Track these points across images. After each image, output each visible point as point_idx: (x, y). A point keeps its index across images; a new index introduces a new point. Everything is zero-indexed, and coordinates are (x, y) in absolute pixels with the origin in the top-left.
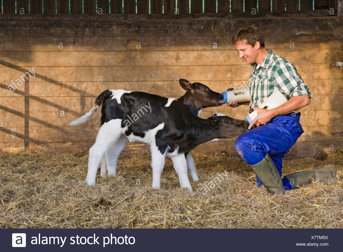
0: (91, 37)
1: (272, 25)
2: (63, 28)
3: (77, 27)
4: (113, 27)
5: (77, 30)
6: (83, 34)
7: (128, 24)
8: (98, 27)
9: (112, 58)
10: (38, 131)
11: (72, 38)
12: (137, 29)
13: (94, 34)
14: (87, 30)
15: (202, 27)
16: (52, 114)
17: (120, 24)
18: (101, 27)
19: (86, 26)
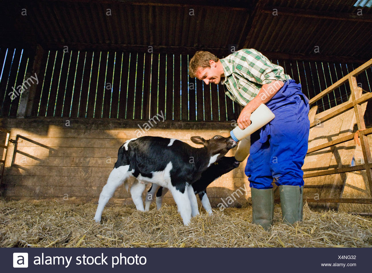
0: (95, 129)
1: (206, 126)
2: (79, 124)
3: (88, 124)
4: (110, 124)
5: (88, 126)
6: (91, 128)
7: (119, 123)
8: (100, 124)
9: (107, 143)
10: (54, 189)
11: (84, 130)
12: (124, 126)
13: (98, 128)
14: (94, 126)
15: (164, 126)
16: (65, 178)
17: (115, 123)
18: (102, 124)
19: (93, 123)
